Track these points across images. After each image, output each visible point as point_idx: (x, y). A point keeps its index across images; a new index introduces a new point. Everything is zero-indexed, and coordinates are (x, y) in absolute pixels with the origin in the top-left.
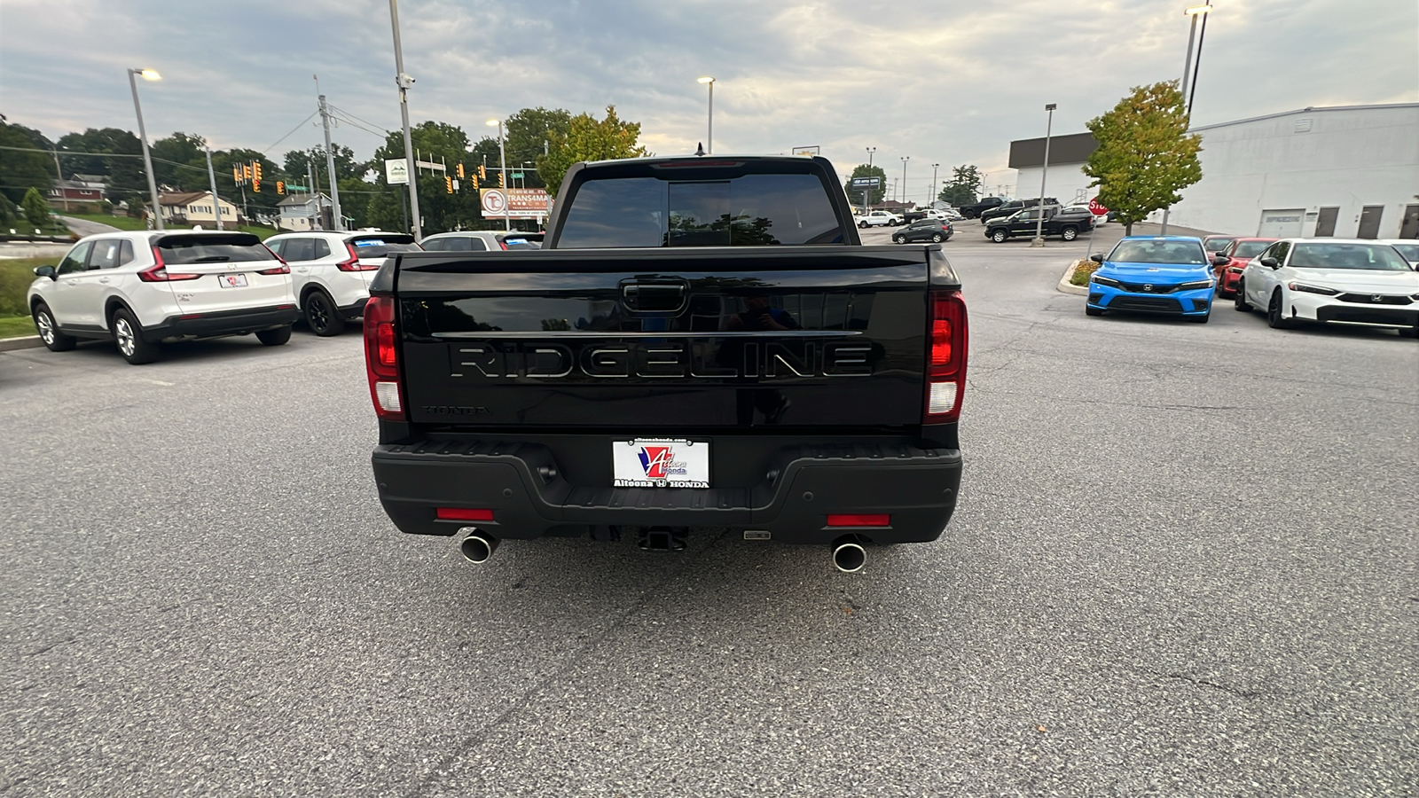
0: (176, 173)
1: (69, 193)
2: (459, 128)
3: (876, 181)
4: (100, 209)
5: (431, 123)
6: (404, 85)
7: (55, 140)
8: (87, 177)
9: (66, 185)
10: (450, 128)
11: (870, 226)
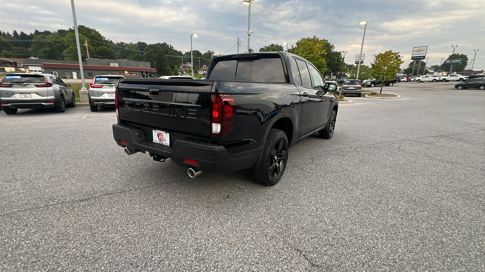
0: (207, 62)
1: (184, 67)
2: (281, 46)
3: (459, 61)
4: (189, 71)
5: (273, 44)
6: (249, 34)
7: (184, 54)
8: (189, 63)
9: (183, 65)
10: (278, 46)
11: (448, 81)
